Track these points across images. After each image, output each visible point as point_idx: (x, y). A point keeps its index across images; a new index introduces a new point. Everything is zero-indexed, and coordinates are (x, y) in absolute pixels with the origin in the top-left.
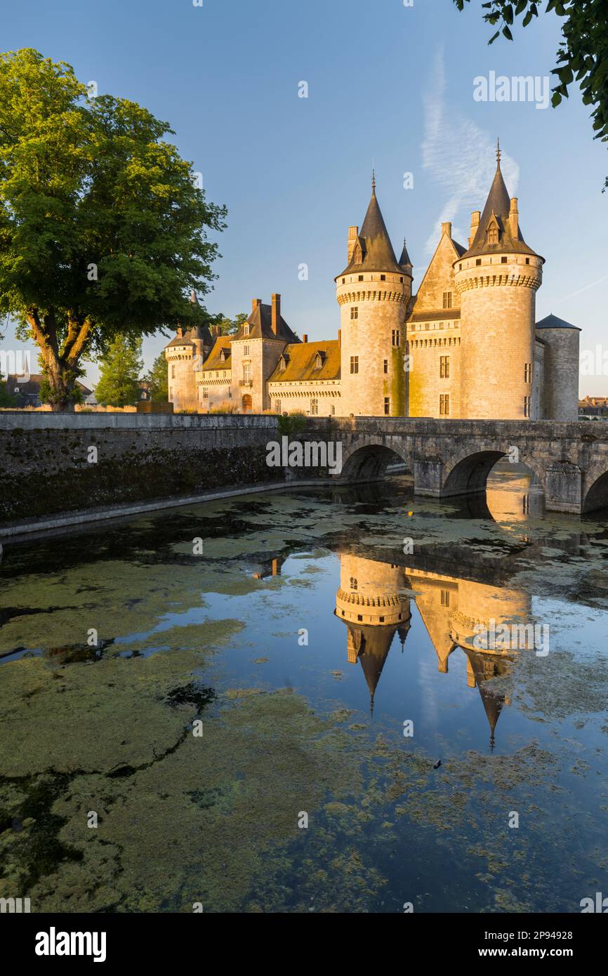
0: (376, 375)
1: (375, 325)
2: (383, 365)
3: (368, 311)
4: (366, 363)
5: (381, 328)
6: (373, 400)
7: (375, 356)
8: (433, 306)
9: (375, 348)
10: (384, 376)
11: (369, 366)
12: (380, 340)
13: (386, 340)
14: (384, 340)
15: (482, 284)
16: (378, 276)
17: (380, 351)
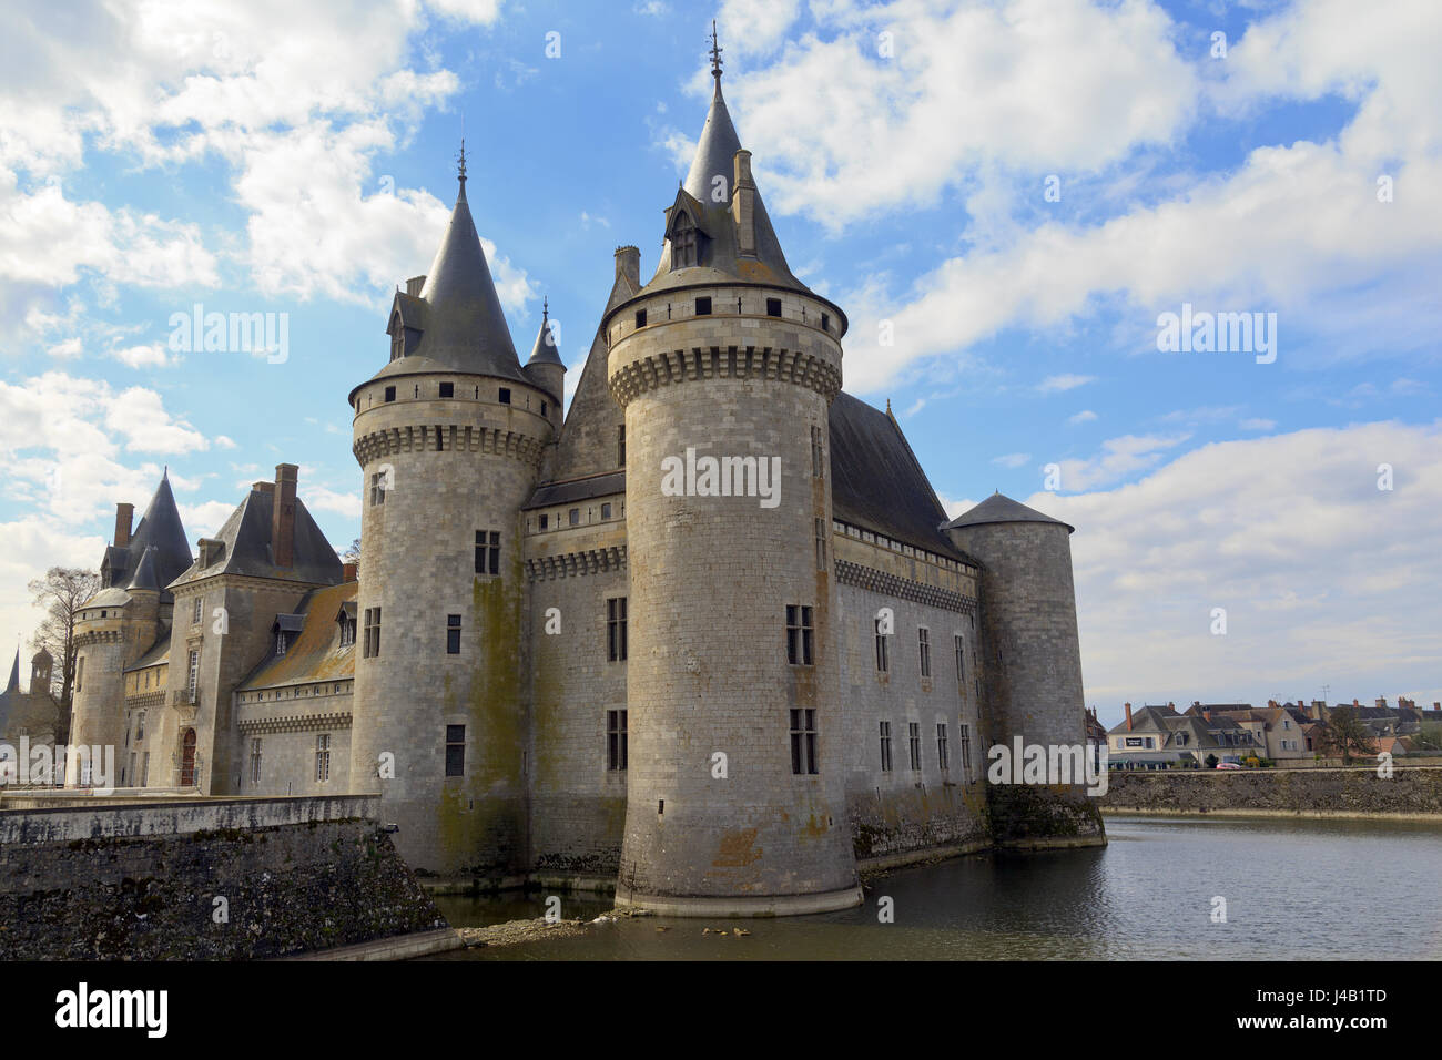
0: (423, 659)
1: (425, 517)
2: (444, 629)
3: (408, 481)
4: (399, 624)
5: (442, 526)
6: (412, 732)
7: (423, 605)
8: (596, 462)
9: (423, 580)
10: (447, 661)
11: (404, 635)
12: (438, 558)
13: (455, 559)
14: (448, 559)
15: (657, 378)
16: (433, 384)
17: (438, 590)
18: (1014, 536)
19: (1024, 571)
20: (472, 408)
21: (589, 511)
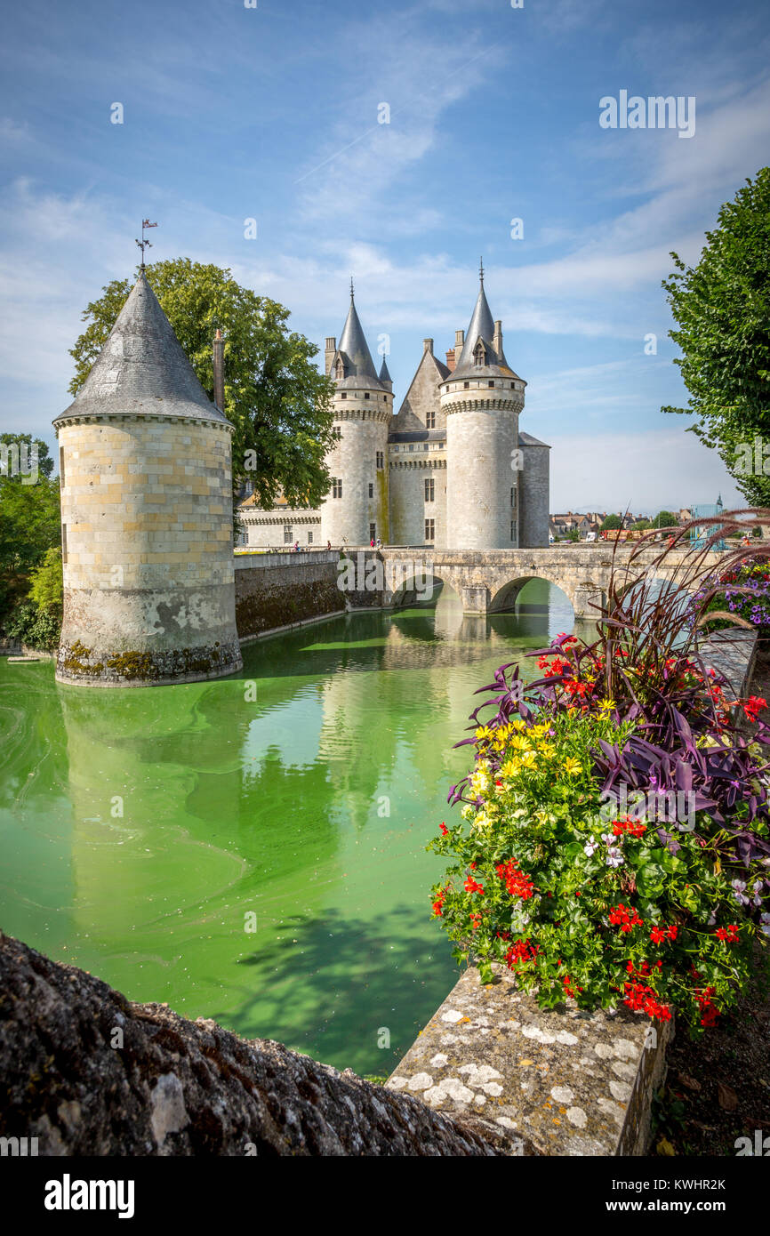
0: (360, 499)
1: (359, 446)
2: (367, 489)
4: (350, 486)
5: (366, 450)
6: (358, 525)
7: (359, 480)
8: (416, 426)
9: (359, 471)
10: (369, 500)
11: (353, 491)
12: (364, 462)
13: (369, 462)
15: (471, 408)
16: (362, 393)
17: (365, 474)
18: (533, 451)
19: (535, 465)
20: (376, 404)
21: (418, 445)
